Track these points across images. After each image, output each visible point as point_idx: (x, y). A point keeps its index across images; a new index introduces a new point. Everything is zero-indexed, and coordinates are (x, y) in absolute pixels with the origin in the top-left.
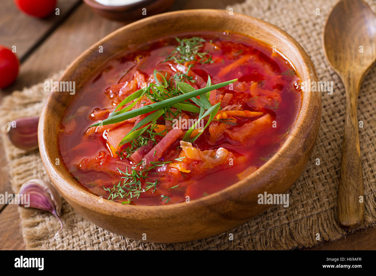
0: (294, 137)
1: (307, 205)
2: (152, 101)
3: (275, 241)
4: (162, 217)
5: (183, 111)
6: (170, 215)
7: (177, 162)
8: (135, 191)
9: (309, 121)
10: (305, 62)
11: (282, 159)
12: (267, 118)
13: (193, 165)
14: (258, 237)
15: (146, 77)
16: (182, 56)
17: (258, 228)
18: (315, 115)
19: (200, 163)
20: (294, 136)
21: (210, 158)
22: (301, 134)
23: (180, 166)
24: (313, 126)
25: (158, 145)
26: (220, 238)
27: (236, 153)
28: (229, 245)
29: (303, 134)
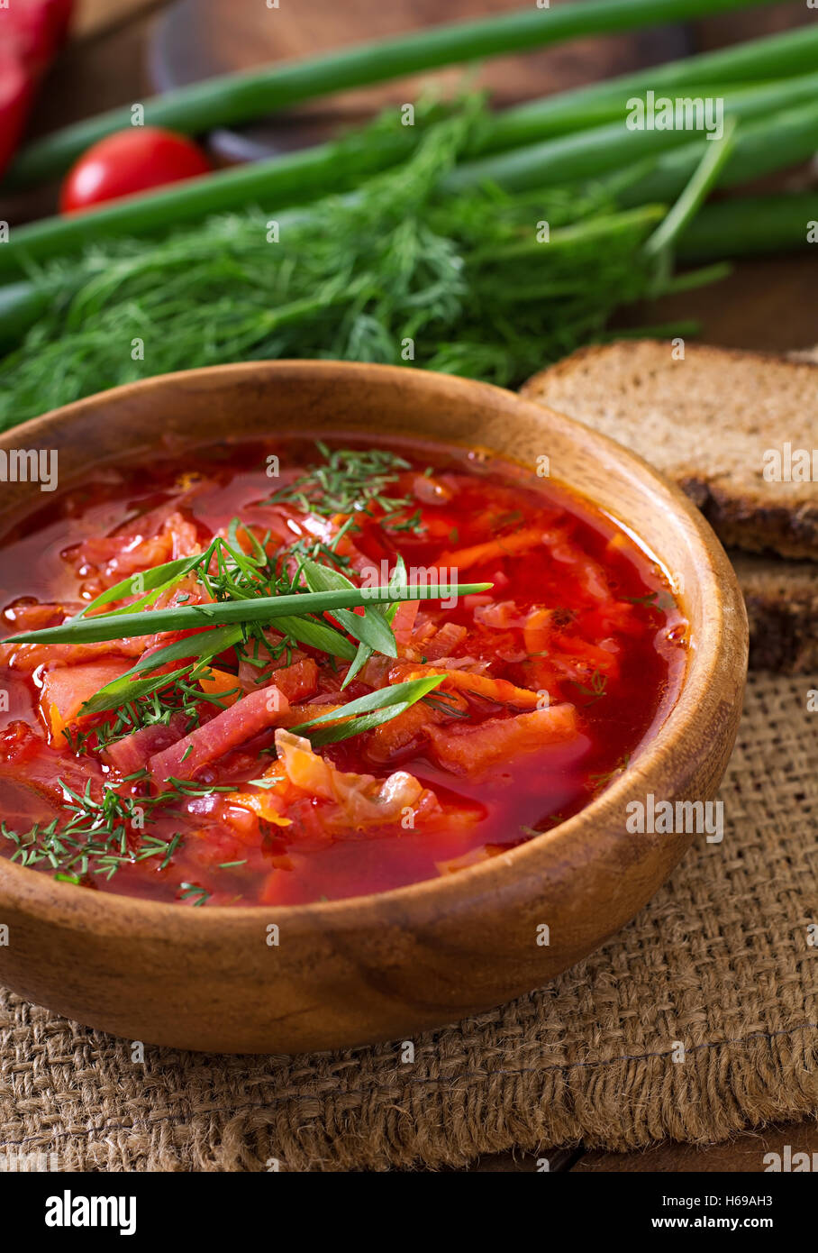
0: (640, 776)
1: (636, 1021)
2: (210, 596)
3: (514, 1114)
4: (176, 938)
5: (303, 647)
6: (202, 936)
7: (255, 790)
8: (101, 857)
9: (697, 739)
10: (713, 572)
11: (591, 835)
12: (563, 714)
13: (305, 809)
14: (459, 1091)
15: (203, 535)
16: (326, 498)
17: (467, 1064)
18: (719, 727)
19: (325, 806)
20: (642, 773)
21: (361, 797)
22: (663, 772)
23: (262, 802)
24: (707, 760)
25: (201, 731)
26: (337, 1074)
27: (447, 798)
28: (363, 1098)
29: (672, 774)
